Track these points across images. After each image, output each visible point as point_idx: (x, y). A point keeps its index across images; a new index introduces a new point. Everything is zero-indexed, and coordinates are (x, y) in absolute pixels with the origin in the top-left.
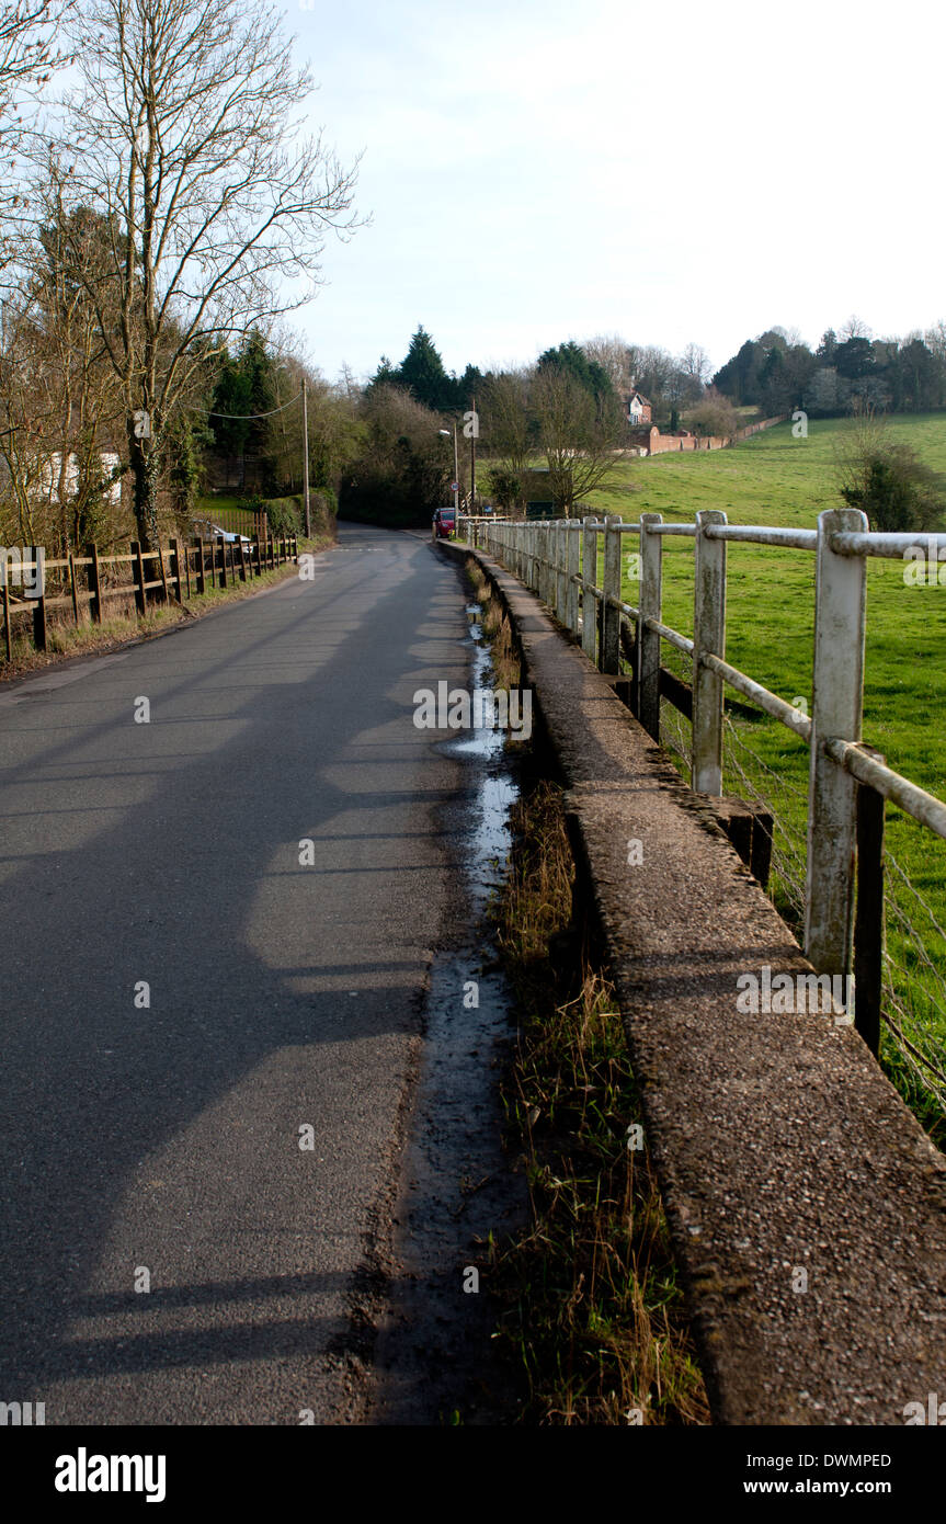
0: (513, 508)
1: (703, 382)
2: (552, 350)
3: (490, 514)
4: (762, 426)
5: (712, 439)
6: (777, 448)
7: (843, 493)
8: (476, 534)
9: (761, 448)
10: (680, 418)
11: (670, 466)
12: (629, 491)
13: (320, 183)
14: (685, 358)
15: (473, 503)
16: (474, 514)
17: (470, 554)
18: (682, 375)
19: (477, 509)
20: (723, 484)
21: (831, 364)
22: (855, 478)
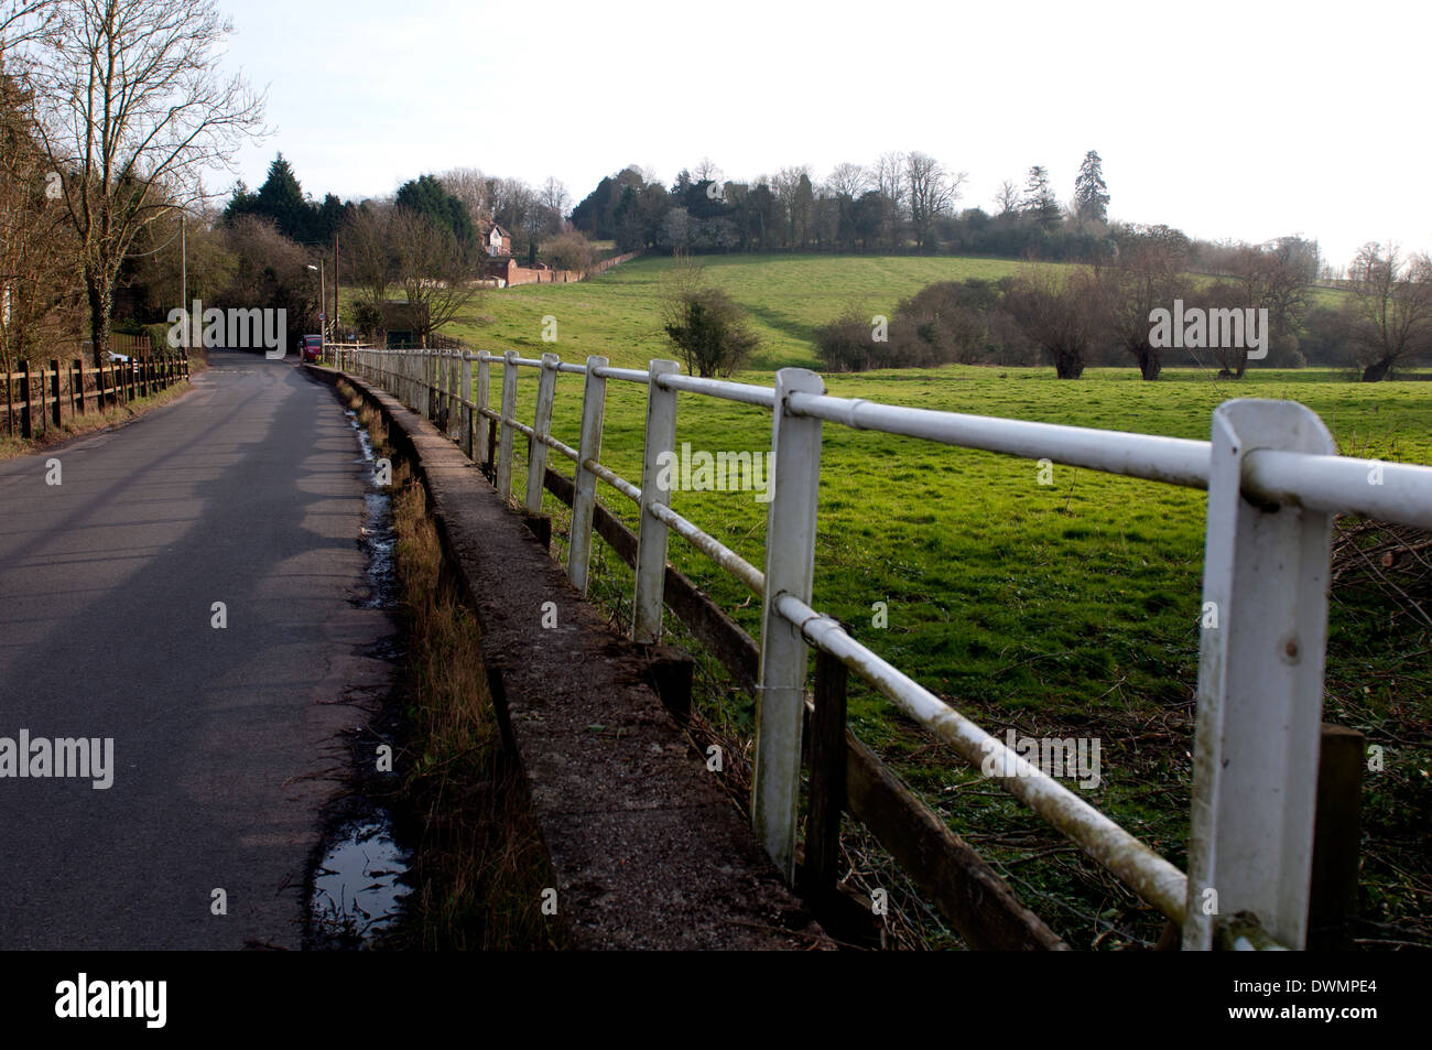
0: (374, 336)
1: (563, 215)
2: (412, 183)
3: (354, 341)
4: (617, 261)
5: (569, 272)
6: (630, 283)
7: (667, 329)
8: (343, 359)
9: (616, 283)
10: (539, 251)
11: (525, 299)
12: (482, 323)
13: (240, 103)
14: (546, 191)
15: (337, 332)
16: (337, 341)
17: (339, 376)
18: (541, 206)
19: (340, 336)
20: (572, 318)
21: (683, 205)
22: (677, 316)
